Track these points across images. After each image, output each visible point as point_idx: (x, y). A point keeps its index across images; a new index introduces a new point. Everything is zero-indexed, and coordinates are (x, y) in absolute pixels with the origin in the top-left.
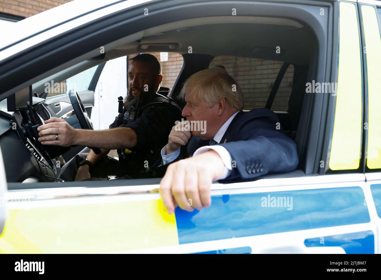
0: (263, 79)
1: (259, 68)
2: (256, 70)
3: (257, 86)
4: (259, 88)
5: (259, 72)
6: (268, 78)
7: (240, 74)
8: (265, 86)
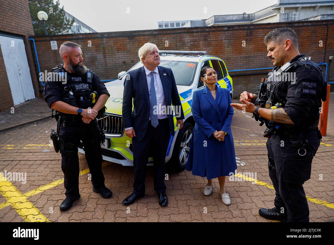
0: (120, 59)
1: (117, 54)
2: (115, 55)
3: (117, 62)
4: (118, 63)
5: (117, 56)
6: (122, 59)
7: (107, 57)
8: (121, 62)
